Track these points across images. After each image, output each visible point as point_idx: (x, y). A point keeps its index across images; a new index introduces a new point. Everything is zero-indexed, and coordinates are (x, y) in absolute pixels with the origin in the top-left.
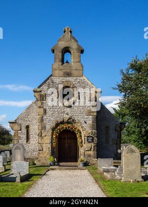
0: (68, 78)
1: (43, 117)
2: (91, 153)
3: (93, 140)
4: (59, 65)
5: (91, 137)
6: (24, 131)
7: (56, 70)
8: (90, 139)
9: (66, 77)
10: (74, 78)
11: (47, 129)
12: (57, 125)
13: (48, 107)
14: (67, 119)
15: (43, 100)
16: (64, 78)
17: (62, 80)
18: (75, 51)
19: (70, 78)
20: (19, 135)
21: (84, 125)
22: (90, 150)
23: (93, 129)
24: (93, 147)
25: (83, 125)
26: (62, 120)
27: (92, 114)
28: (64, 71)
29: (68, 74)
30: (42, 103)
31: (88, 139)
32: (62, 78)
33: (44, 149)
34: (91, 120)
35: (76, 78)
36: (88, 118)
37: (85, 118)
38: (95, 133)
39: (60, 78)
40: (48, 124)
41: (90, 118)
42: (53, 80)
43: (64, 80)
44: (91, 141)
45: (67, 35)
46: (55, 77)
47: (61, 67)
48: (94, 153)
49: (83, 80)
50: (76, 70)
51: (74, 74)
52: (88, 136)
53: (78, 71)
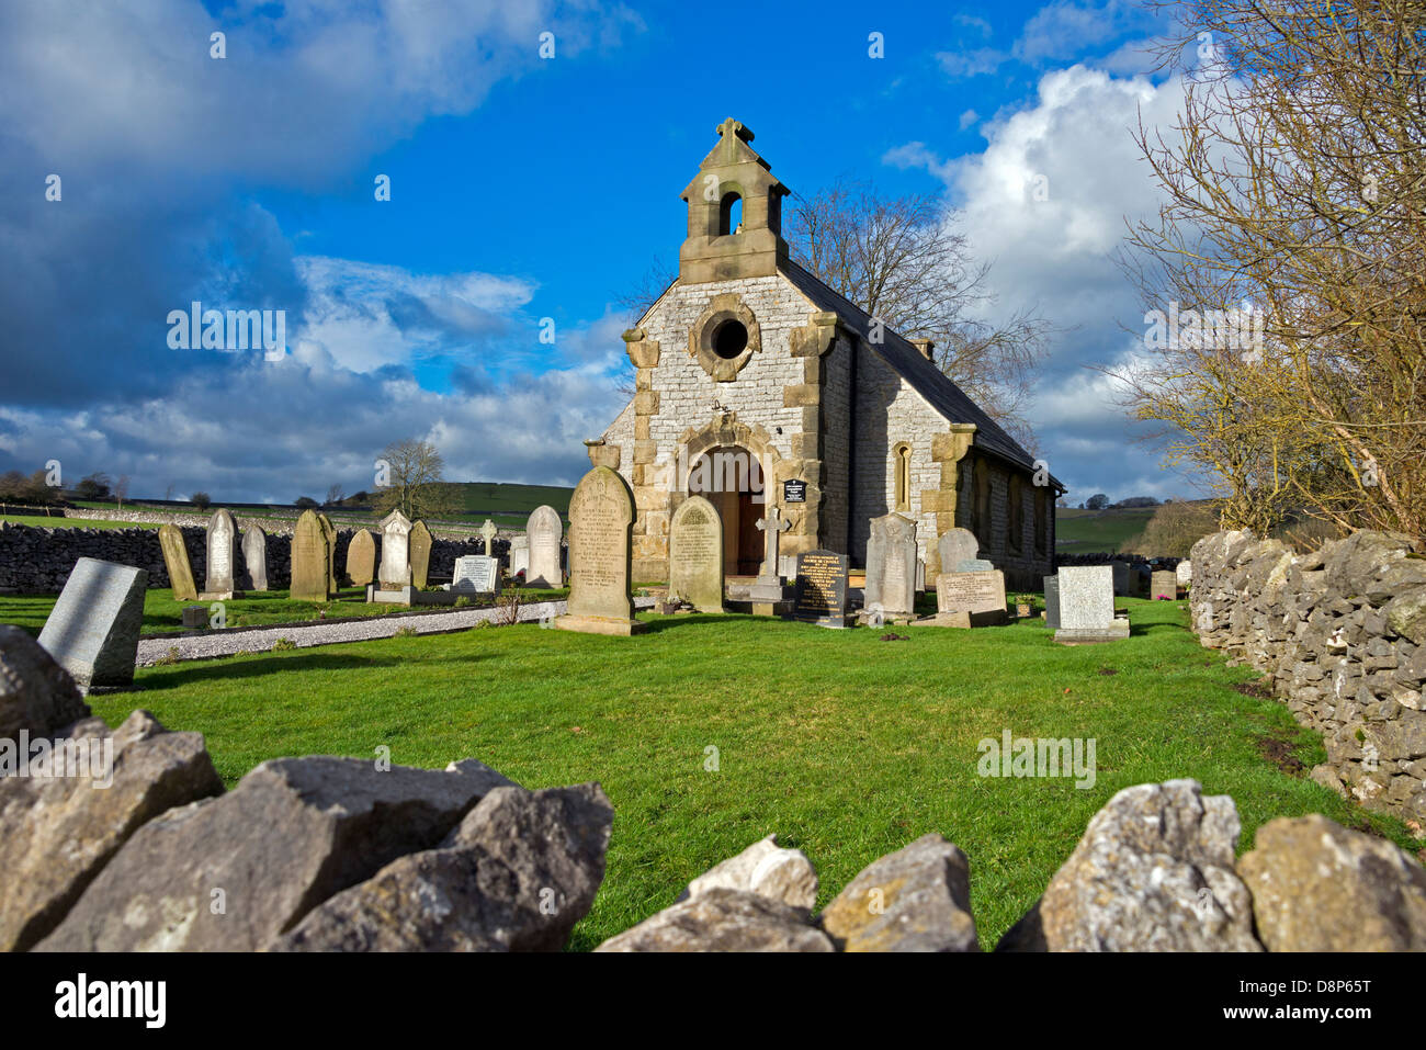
0: (727, 284)
1: (649, 421)
2: (799, 540)
3: (803, 494)
4: (700, 247)
5: (798, 483)
7: (691, 262)
8: (793, 489)
9: (722, 281)
10: (749, 281)
13: (663, 388)
14: (719, 424)
15: (651, 364)
16: (715, 286)
17: (710, 293)
18: (751, 192)
19: (734, 283)
21: (777, 441)
22: (795, 532)
23: (806, 453)
24: (804, 520)
25: (772, 443)
26: (706, 428)
27: (803, 401)
28: (716, 262)
31: (787, 493)
32: (709, 286)
33: (649, 527)
34: (801, 421)
35: (753, 281)
36: (790, 415)
37: (779, 416)
38: (810, 469)
39: (705, 286)
40: (664, 442)
41: (795, 416)
42: (682, 295)
43: (715, 293)
44: (797, 497)
45: (727, 144)
46: (688, 287)
47: (708, 251)
48: (809, 543)
49: (773, 286)
50: (754, 253)
51: (748, 268)
52: (789, 478)
53: (762, 255)
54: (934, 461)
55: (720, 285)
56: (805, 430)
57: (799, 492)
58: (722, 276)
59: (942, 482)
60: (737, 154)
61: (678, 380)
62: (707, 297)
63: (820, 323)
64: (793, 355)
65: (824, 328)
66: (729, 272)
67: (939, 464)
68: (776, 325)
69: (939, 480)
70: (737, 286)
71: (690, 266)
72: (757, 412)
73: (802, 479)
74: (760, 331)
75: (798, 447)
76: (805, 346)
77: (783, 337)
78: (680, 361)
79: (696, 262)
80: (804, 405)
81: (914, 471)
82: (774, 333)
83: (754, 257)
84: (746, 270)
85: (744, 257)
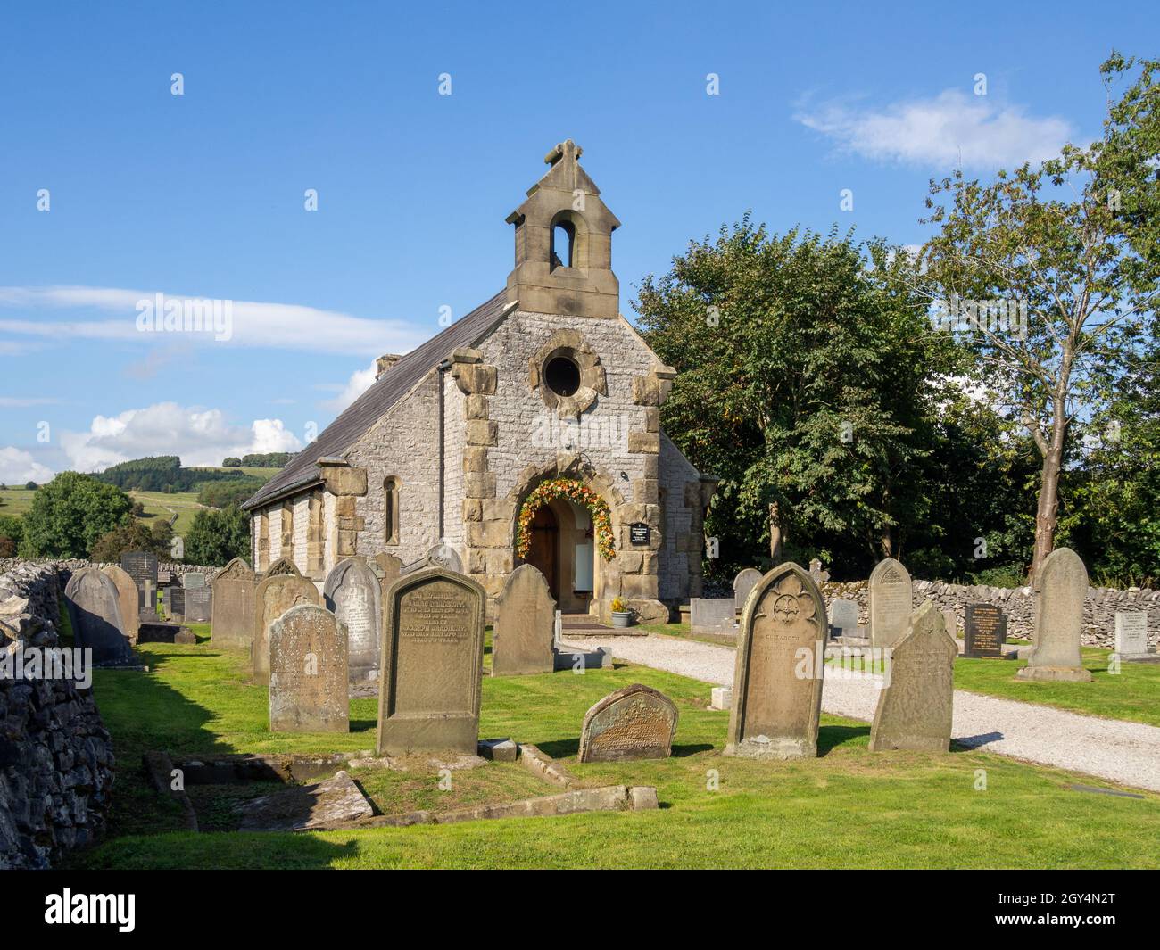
0: (569, 320)
1: (486, 452)
2: (642, 580)
3: (647, 536)
4: (541, 272)
5: (644, 526)
6: (378, 496)
7: (531, 287)
8: (639, 533)
9: (565, 315)
10: (591, 321)
11: (500, 495)
12: (535, 482)
13: (502, 418)
14: (567, 464)
15: (487, 391)
16: (556, 318)
17: (551, 325)
18: (594, 229)
19: (577, 320)
20: (359, 513)
21: (621, 485)
22: (639, 572)
23: (649, 499)
24: (646, 561)
25: (616, 486)
26: (551, 466)
27: (645, 448)
28: (558, 293)
29: (571, 307)
30: (484, 404)
31: (633, 535)
32: (551, 318)
33: (488, 566)
34: (644, 467)
35: (597, 321)
36: (632, 461)
37: (624, 461)
38: (652, 514)
39: (546, 317)
40: (503, 476)
41: (638, 461)
42: (522, 322)
43: (558, 327)
44: (642, 540)
45: (568, 168)
46: (529, 315)
47: (549, 281)
48: (651, 582)
49: (616, 332)
50: (598, 293)
51: (592, 307)
52: (634, 521)
53: (605, 297)
54: (686, 506)
55: (562, 319)
56: (647, 477)
57: (644, 535)
58: (566, 311)
59: (692, 526)
60: (580, 183)
61: (519, 412)
62: (548, 328)
63: (661, 376)
64: (637, 403)
65: (663, 380)
67: (690, 509)
68: (620, 371)
69: (690, 523)
70: (580, 323)
71: (531, 293)
72: (602, 454)
73: (646, 522)
74: (606, 374)
75: (642, 491)
76: (647, 396)
77: (626, 385)
78: (520, 392)
79: (536, 289)
80: (648, 453)
81: (669, 515)
82: (616, 377)
83: (597, 297)
84: (589, 309)
85: (589, 294)
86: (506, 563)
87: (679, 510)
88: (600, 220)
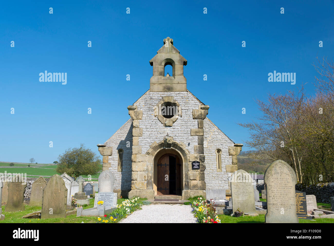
0: (169, 93)
1: (139, 139)
2: (198, 182)
4: (158, 79)
5: (198, 162)
6: (116, 156)
8: (196, 165)
11: (143, 153)
13: (144, 127)
14: (167, 141)
15: (139, 118)
16: (164, 93)
17: (162, 95)
18: (177, 63)
20: (109, 161)
23: (199, 152)
25: (187, 148)
26: (162, 142)
27: (198, 134)
28: (164, 85)
30: (138, 123)
31: (193, 166)
32: (162, 93)
33: (139, 178)
34: (197, 141)
35: (178, 93)
36: (193, 139)
37: (189, 139)
38: (201, 158)
39: (160, 93)
40: (144, 147)
41: (195, 139)
42: (151, 95)
43: (164, 96)
45: (167, 45)
46: (154, 93)
47: (161, 81)
48: (202, 183)
49: (186, 95)
50: (179, 83)
51: (176, 88)
52: (194, 160)
53: (181, 84)
54: (229, 155)
55: (166, 93)
56: (199, 144)
57: (198, 165)
58: (167, 90)
59: (232, 162)
60: (172, 50)
61: (150, 125)
62: (160, 97)
63: (202, 109)
64: (194, 119)
65: (204, 110)
66: (169, 89)
67: (231, 156)
68: (187, 108)
69: (231, 162)
70: (173, 94)
71: (154, 86)
72: (181, 137)
73: (198, 160)
74: (182, 110)
75: (197, 150)
76: (198, 116)
77: (190, 113)
78: (151, 118)
79: (156, 84)
80: (198, 136)
81: (223, 158)
82: (186, 110)
83: (179, 85)
84: (176, 89)
85: (175, 84)
86: (145, 177)
87: (227, 157)
88: (179, 60)
